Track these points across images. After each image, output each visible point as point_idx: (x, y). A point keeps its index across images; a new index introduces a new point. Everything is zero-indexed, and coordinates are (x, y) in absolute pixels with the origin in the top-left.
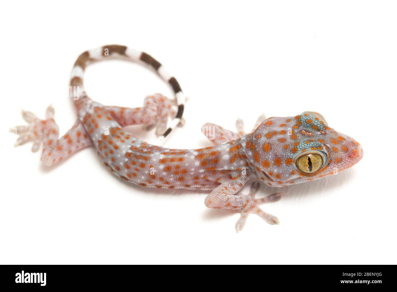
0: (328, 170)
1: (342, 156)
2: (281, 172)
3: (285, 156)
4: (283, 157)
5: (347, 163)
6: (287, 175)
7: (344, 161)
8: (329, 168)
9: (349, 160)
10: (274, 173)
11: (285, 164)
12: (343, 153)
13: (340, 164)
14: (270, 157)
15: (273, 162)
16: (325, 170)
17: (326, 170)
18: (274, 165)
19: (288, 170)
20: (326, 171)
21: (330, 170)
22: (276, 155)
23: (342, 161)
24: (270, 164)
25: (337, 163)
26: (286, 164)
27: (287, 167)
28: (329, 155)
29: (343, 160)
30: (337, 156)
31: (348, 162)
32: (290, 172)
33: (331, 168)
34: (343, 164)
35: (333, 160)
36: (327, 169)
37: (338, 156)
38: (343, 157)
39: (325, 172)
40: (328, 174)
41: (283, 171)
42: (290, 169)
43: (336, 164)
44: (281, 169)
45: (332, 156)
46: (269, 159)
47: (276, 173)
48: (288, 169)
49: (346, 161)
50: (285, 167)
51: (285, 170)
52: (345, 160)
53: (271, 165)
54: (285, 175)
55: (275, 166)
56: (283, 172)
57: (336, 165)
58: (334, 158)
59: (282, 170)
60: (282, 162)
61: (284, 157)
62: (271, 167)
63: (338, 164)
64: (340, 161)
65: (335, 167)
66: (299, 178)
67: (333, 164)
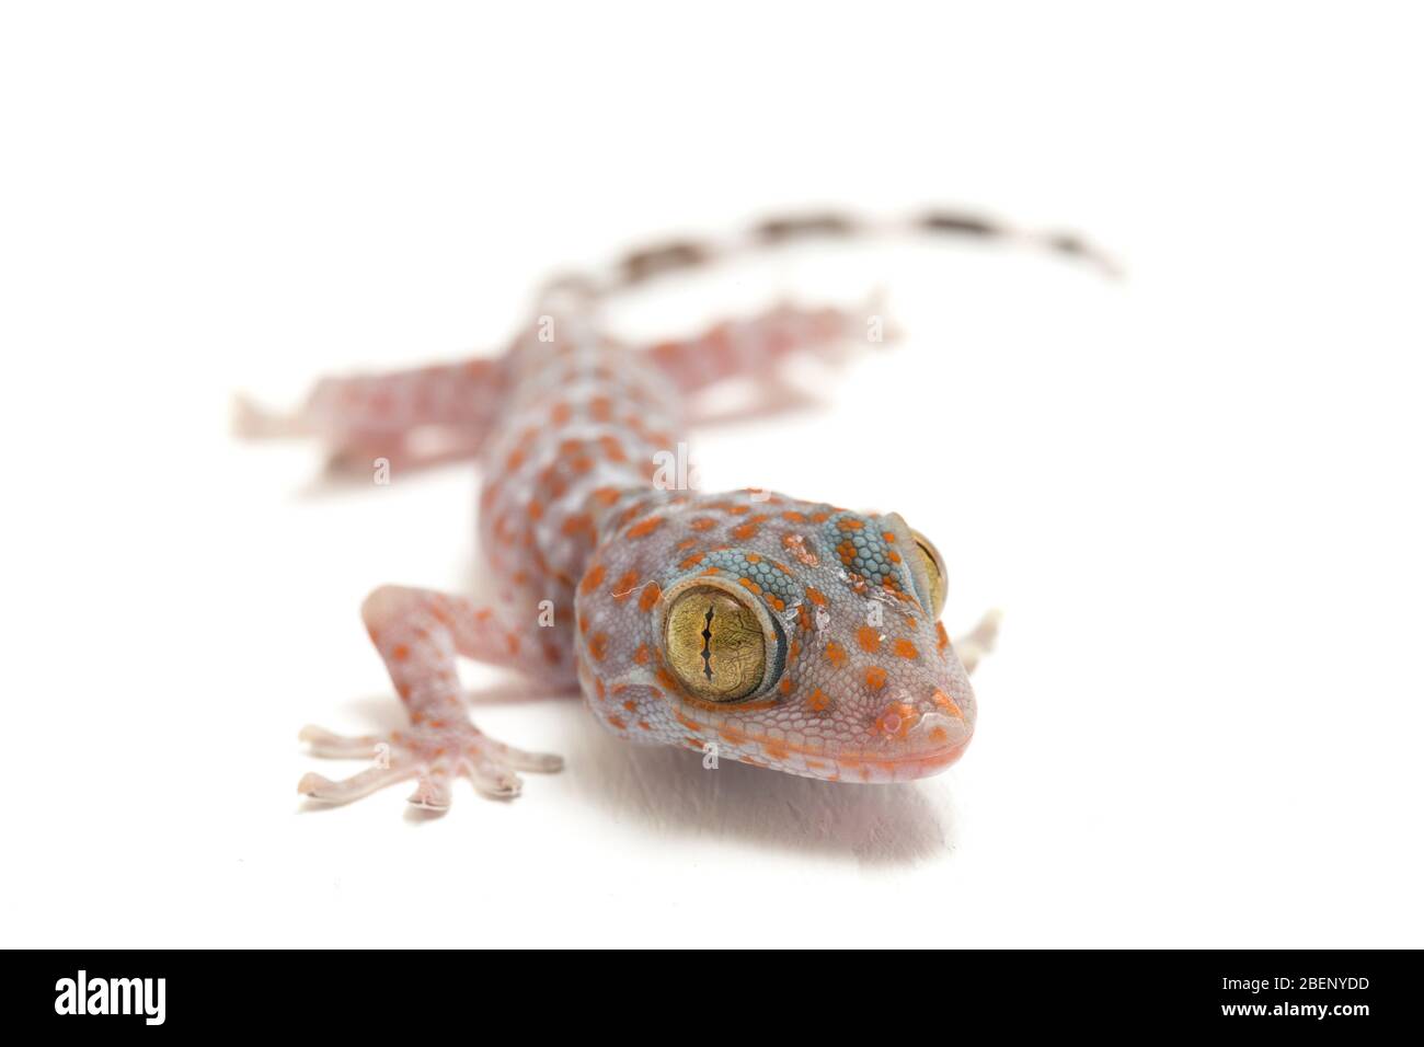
0: (760, 718)
1: (841, 693)
3: (659, 572)
5: (843, 736)
6: (622, 658)
7: (836, 722)
8: (772, 713)
9: (856, 729)
10: (594, 624)
11: (634, 603)
12: (855, 686)
14: (623, 559)
16: (753, 712)
17: (758, 714)
19: (632, 632)
20: (750, 717)
21: (769, 722)
24: (602, 583)
26: (639, 605)
27: (636, 619)
28: (796, 653)
29: (837, 715)
30: (821, 680)
31: (852, 733)
32: (633, 648)
33: (773, 718)
34: (828, 728)
35: (801, 688)
36: (762, 714)
38: (842, 700)
39: (748, 720)
40: (754, 739)
42: (639, 633)
45: (803, 664)
46: (615, 566)
47: (599, 628)
48: (634, 626)
49: (846, 727)
51: (625, 631)
52: (841, 718)
53: (602, 587)
54: (615, 653)
58: (808, 683)
60: (634, 592)
62: (597, 596)
64: (822, 708)
65: (792, 721)
66: (653, 692)
67: (792, 709)
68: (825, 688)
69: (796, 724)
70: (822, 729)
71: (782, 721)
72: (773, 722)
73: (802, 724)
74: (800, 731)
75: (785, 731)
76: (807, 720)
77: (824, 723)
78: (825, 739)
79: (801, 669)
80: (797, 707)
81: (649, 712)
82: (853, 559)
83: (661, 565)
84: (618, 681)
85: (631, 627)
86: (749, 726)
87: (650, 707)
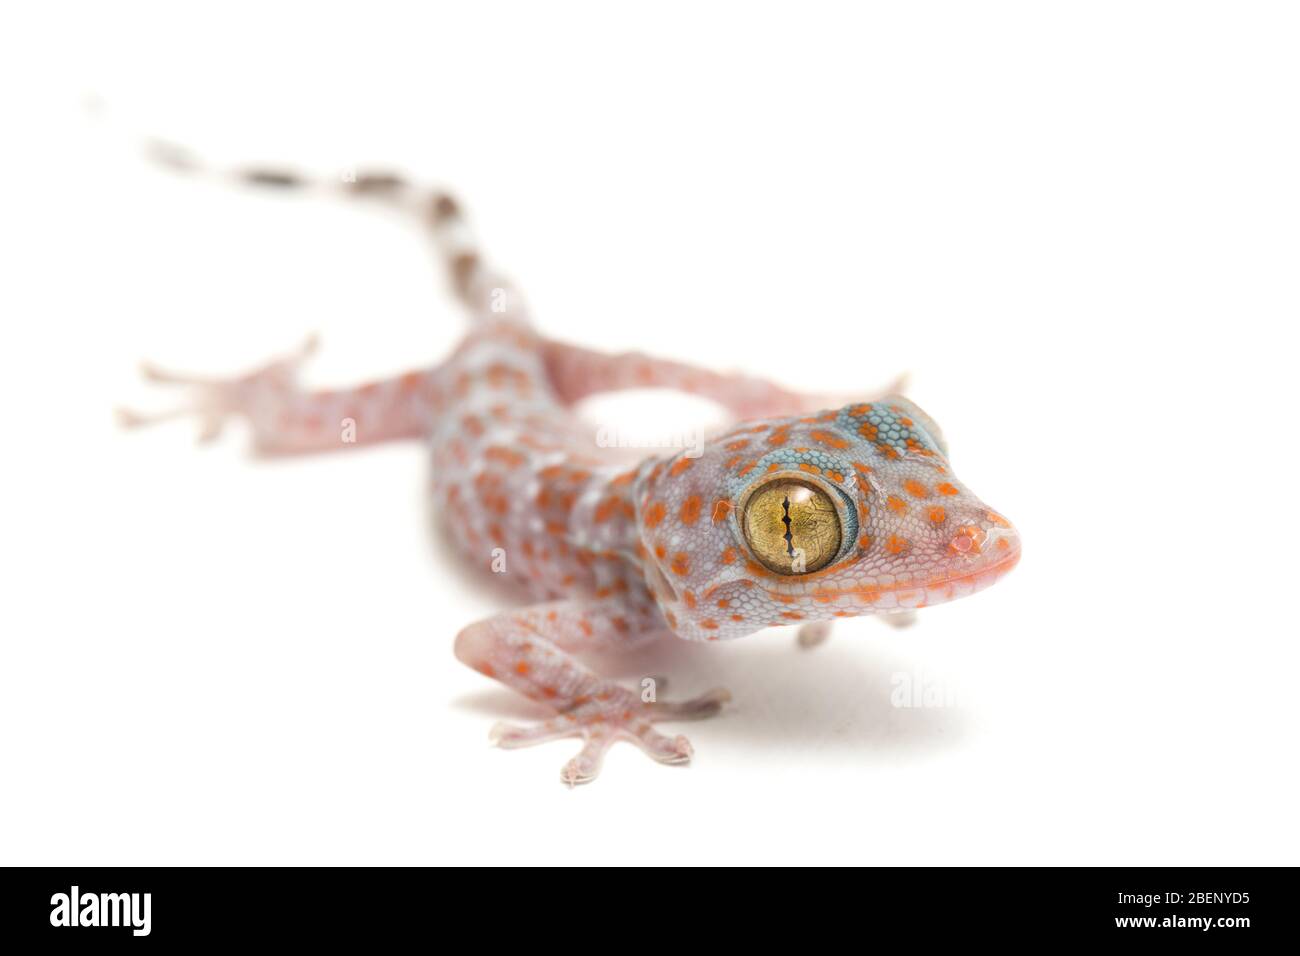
0: (850, 573)
1: (914, 533)
2: (691, 547)
3: (719, 488)
4: (710, 493)
5: (927, 565)
6: (709, 566)
7: (916, 557)
8: (859, 566)
9: (936, 557)
10: (670, 549)
11: (708, 519)
12: (922, 524)
13: (900, 561)
14: (677, 491)
15: (676, 510)
16: (842, 571)
17: (847, 571)
18: (677, 520)
19: (713, 541)
20: (841, 575)
21: (858, 574)
22: (694, 486)
23: (911, 555)
24: (666, 514)
25: (891, 556)
26: (712, 519)
27: (713, 530)
28: (866, 512)
29: (915, 551)
30: (894, 528)
31: (933, 561)
32: (719, 554)
33: (861, 570)
34: (911, 563)
35: (878, 539)
36: (850, 570)
37: (898, 528)
38: (916, 538)
39: (839, 578)
40: (848, 592)
41: (697, 546)
42: (721, 539)
43: (886, 558)
44: (694, 537)
45: (875, 520)
46: (672, 499)
47: (677, 550)
48: (714, 536)
49: (926, 558)
50: (707, 528)
51: (706, 543)
52: (920, 552)
53: (667, 518)
54: (700, 564)
55: (679, 524)
56: (698, 550)
57: (884, 560)
58: (883, 534)
59: (695, 541)
60: (703, 511)
61: (715, 491)
62: (666, 526)
63: (893, 558)
64: (900, 549)
65: (879, 567)
66: (746, 584)
67: (875, 558)
68: (899, 533)
69: (883, 569)
70: (907, 566)
71: (869, 570)
72: (862, 574)
73: (887, 567)
74: (888, 573)
75: (875, 577)
76: (891, 562)
77: (907, 560)
78: (912, 572)
79: (874, 524)
80: (879, 555)
81: (743, 602)
82: (876, 435)
83: (719, 483)
84: (709, 585)
85: (711, 538)
86: (842, 583)
87: (744, 598)
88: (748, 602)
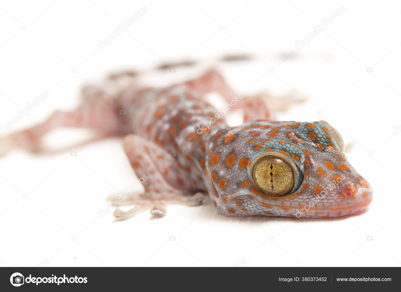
0: (296, 199)
1: (327, 186)
2: (228, 177)
3: (244, 153)
4: (240, 155)
5: (331, 201)
6: (235, 187)
8: (301, 197)
9: (335, 198)
11: (237, 166)
12: (331, 182)
14: (225, 151)
15: (224, 159)
16: (294, 198)
18: (223, 164)
20: (293, 200)
22: (233, 150)
24: (219, 160)
26: (239, 166)
27: (239, 171)
28: (307, 174)
30: (318, 182)
32: (240, 182)
33: (302, 199)
35: (311, 186)
37: (320, 183)
41: (231, 177)
42: (242, 176)
46: (222, 154)
47: (222, 177)
48: (239, 174)
49: (331, 198)
50: (236, 170)
51: (235, 176)
53: (219, 162)
54: (231, 185)
55: (224, 166)
56: (231, 179)
57: (312, 196)
58: (313, 184)
59: (230, 175)
60: (235, 162)
61: (242, 154)
62: (218, 165)
65: (309, 199)
66: (250, 197)
67: (308, 194)
68: (320, 185)
70: (322, 200)
71: (305, 199)
75: (307, 203)
78: (323, 203)
79: (310, 179)
80: (310, 193)
81: (248, 204)
82: (316, 139)
83: (244, 151)
84: (234, 195)
85: (237, 175)
86: (292, 203)
87: (249, 202)
88: (250, 204)
